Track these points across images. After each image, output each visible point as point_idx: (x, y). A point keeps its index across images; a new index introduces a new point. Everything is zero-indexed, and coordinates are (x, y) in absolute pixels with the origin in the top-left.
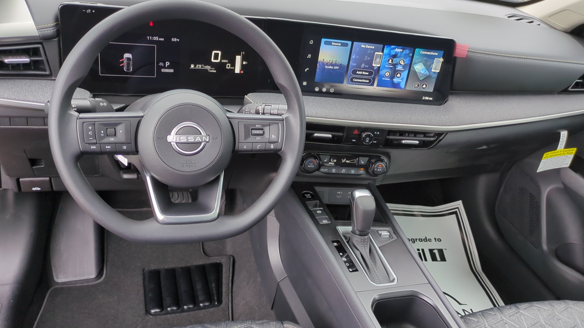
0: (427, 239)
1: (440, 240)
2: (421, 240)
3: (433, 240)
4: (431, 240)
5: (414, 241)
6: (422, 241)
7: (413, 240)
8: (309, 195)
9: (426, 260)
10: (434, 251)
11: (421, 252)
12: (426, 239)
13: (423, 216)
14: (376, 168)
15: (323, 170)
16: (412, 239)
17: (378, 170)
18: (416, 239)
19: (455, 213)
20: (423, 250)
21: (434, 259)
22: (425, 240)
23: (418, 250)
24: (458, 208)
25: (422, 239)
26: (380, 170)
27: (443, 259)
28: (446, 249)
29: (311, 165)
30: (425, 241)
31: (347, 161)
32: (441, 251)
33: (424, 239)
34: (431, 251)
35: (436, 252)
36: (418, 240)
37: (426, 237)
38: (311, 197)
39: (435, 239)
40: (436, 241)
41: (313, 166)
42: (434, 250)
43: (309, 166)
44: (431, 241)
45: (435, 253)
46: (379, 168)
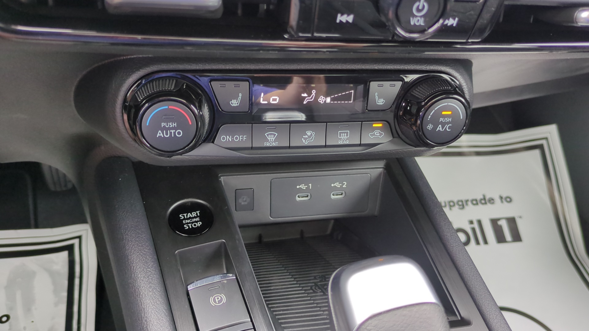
0: (487, 198)
1: (509, 200)
2: (475, 202)
3: (497, 200)
4: (493, 200)
5: (462, 204)
6: (477, 204)
7: (460, 203)
8: (194, 214)
9: (486, 242)
10: (500, 223)
11: (476, 226)
12: (484, 199)
13: (478, 154)
14: (431, 122)
15: (229, 138)
16: (459, 201)
17: (440, 128)
18: (467, 201)
19: (540, 147)
20: (479, 222)
21: (501, 239)
22: (483, 202)
23: (471, 222)
24: (546, 139)
25: (476, 200)
26: (447, 127)
27: (517, 237)
28: (520, 217)
29: (170, 129)
30: (483, 204)
31: (322, 100)
32: (512, 221)
33: (481, 200)
34: (494, 222)
35: (503, 224)
36: (469, 203)
37: (484, 196)
38: (199, 224)
39: (501, 198)
40: (502, 202)
41: (179, 133)
42: (499, 219)
43: (160, 134)
44: (493, 203)
45: (501, 227)
46: (441, 119)
